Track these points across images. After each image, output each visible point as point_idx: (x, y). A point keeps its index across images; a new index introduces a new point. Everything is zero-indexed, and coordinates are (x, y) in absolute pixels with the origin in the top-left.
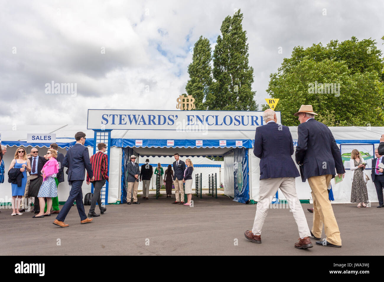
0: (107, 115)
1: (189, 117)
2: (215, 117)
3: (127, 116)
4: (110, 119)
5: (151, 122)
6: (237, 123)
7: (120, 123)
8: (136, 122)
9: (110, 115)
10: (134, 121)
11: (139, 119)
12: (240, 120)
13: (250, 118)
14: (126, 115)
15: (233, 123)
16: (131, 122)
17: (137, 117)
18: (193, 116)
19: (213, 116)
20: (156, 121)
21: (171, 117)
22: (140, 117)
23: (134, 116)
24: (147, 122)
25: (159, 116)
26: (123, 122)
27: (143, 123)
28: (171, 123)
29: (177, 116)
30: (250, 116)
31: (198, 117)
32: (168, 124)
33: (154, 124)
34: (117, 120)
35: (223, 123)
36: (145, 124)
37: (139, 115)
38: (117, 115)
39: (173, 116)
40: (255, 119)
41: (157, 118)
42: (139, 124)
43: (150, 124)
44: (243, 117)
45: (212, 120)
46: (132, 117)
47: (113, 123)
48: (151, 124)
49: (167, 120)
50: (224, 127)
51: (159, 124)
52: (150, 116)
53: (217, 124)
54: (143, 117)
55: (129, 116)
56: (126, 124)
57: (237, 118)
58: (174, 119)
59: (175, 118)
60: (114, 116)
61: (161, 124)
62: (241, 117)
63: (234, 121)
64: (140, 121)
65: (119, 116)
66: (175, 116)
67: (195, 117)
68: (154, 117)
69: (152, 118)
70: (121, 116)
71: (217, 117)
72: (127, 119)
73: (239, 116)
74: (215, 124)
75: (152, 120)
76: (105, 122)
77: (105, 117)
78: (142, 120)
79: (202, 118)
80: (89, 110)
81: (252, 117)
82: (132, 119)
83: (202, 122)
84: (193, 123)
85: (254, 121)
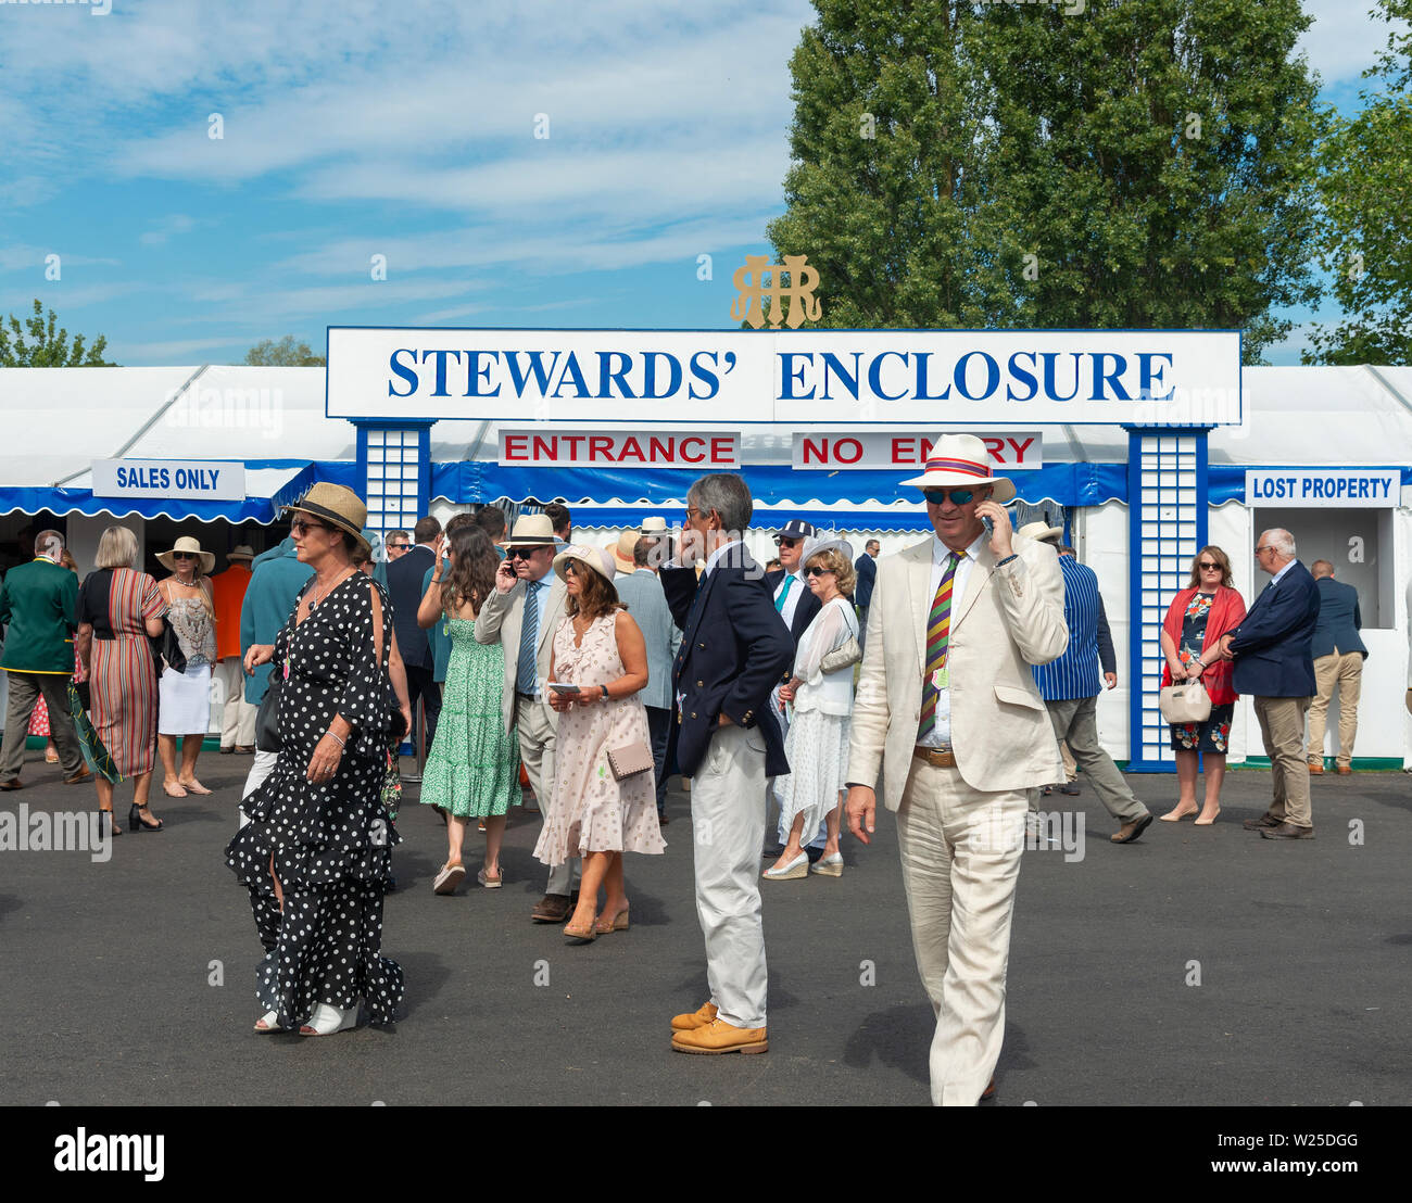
0: (414, 354)
1: (787, 359)
2: (913, 360)
3: (503, 357)
4: (426, 372)
5: (614, 387)
6: (1021, 389)
7: (473, 391)
8: (543, 384)
9: (426, 354)
10: (532, 383)
11: (557, 372)
12: (1038, 373)
13: (1087, 365)
14: (496, 354)
15: (1001, 390)
16: (520, 385)
17: (546, 361)
18: (810, 356)
19: (905, 358)
20: (636, 379)
21: (705, 363)
22: (563, 360)
23: (535, 357)
24: (593, 385)
25: (650, 358)
26: (483, 385)
27: (574, 389)
28: (703, 388)
29: (731, 358)
30: (1085, 352)
31: (830, 360)
32: (692, 394)
34: (457, 374)
35: (954, 391)
36: (583, 392)
37: (557, 354)
38: (457, 354)
39: (715, 356)
40: (1109, 367)
41: (639, 365)
42: (556, 395)
43: (605, 392)
44: (1050, 359)
45: (899, 377)
46: (524, 363)
47: (441, 390)
48: (612, 393)
49: (688, 376)
50: (957, 407)
51: (650, 392)
52: (605, 358)
53: (922, 393)
54: (572, 362)
55: (511, 357)
56: (496, 393)
57: (1023, 363)
58: (719, 369)
59: (724, 365)
60: (441, 356)
61: (656, 394)
62: (1041, 360)
63: (1006, 377)
64: (561, 383)
65: (465, 358)
66: (721, 357)
67: (820, 361)
68: (627, 363)
69: (616, 365)
70: (473, 357)
71: (922, 359)
72: (501, 373)
73: (1033, 357)
74: (913, 392)
75: (615, 377)
76: (402, 385)
77: (405, 360)
78: (569, 377)
79: (849, 365)
80: (331, 331)
81: (1098, 359)
82: (523, 369)
83: (852, 386)
84: (807, 391)
85: (1108, 378)
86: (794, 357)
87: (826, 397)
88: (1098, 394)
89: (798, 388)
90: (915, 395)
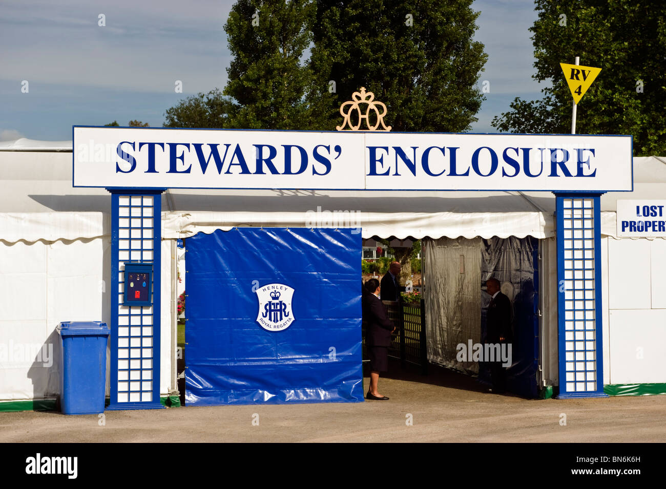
0: (133, 145)
1: (373, 150)
2: (447, 152)
3: (192, 147)
4: (142, 157)
5: (265, 167)
6: (510, 170)
7: (173, 169)
8: (219, 165)
9: (141, 145)
10: (212, 164)
11: (229, 158)
12: (520, 160)
13: (547, 155)
14: (188, 145)
15: (499, 171)
16: (204, 166)
17: (221, 150)
18: (386, 148)
19: (443, 150)
20: (279, 162)
21: (322, 152)
22: (232, 150)
23: (214, 147)
24: (252, 167)
25: (288, 149)
26: (180, 166)
27: (239, 169)
28: (322, 168)
29: (338, 149)
31: (399, 151)
32: (314, 172)
33: (274, 171)
34: (162, 158)
35: (472, 171)
36: (245, 170)
37: (228, 146)
38: (162, 145)
39: (328, 148)
40: (560, 157)
41: (281, 153)
42: (228, 172)
43: (259, 171)
44: (526, 152)
45: (439, 162)
46: (207, 151)
47: (152, 169)
48: (264, 171)
49: (311, 160)
50: (474, 182)
51: (288, 171)
52: (259, 148)
53: (453, 172)
54: (238, 151)
55: (198, 147)
56: (188, 171)
57: (511, 154)
58: (331, 156)
59: (334, 153)
60: (152, 147)
61: (292, 172)
62: (521, 152)
63: (501, 163)
64: (231, 164)
65: (167, 147)
66: (332, 149)
67: (392, 152)
68: (273, 152)
69: (266, 153)
70: (173, 147)
71: (453, 151)
72: (192, 157)
73: (517, 150)
74: (448, 171)
75: (266, 161)
76: (126, 166)
77: (127, 149)
78: (236, 160)
79: (410, 155)
81: (554, 152)
82: (207, 155)
83: (412, 168)
84: (385, 171)
85: (559, 163)
86: (377, 149)
87: (397, 174)
88: (554, 173)
89: (379, 169)
90: (449, 173)
